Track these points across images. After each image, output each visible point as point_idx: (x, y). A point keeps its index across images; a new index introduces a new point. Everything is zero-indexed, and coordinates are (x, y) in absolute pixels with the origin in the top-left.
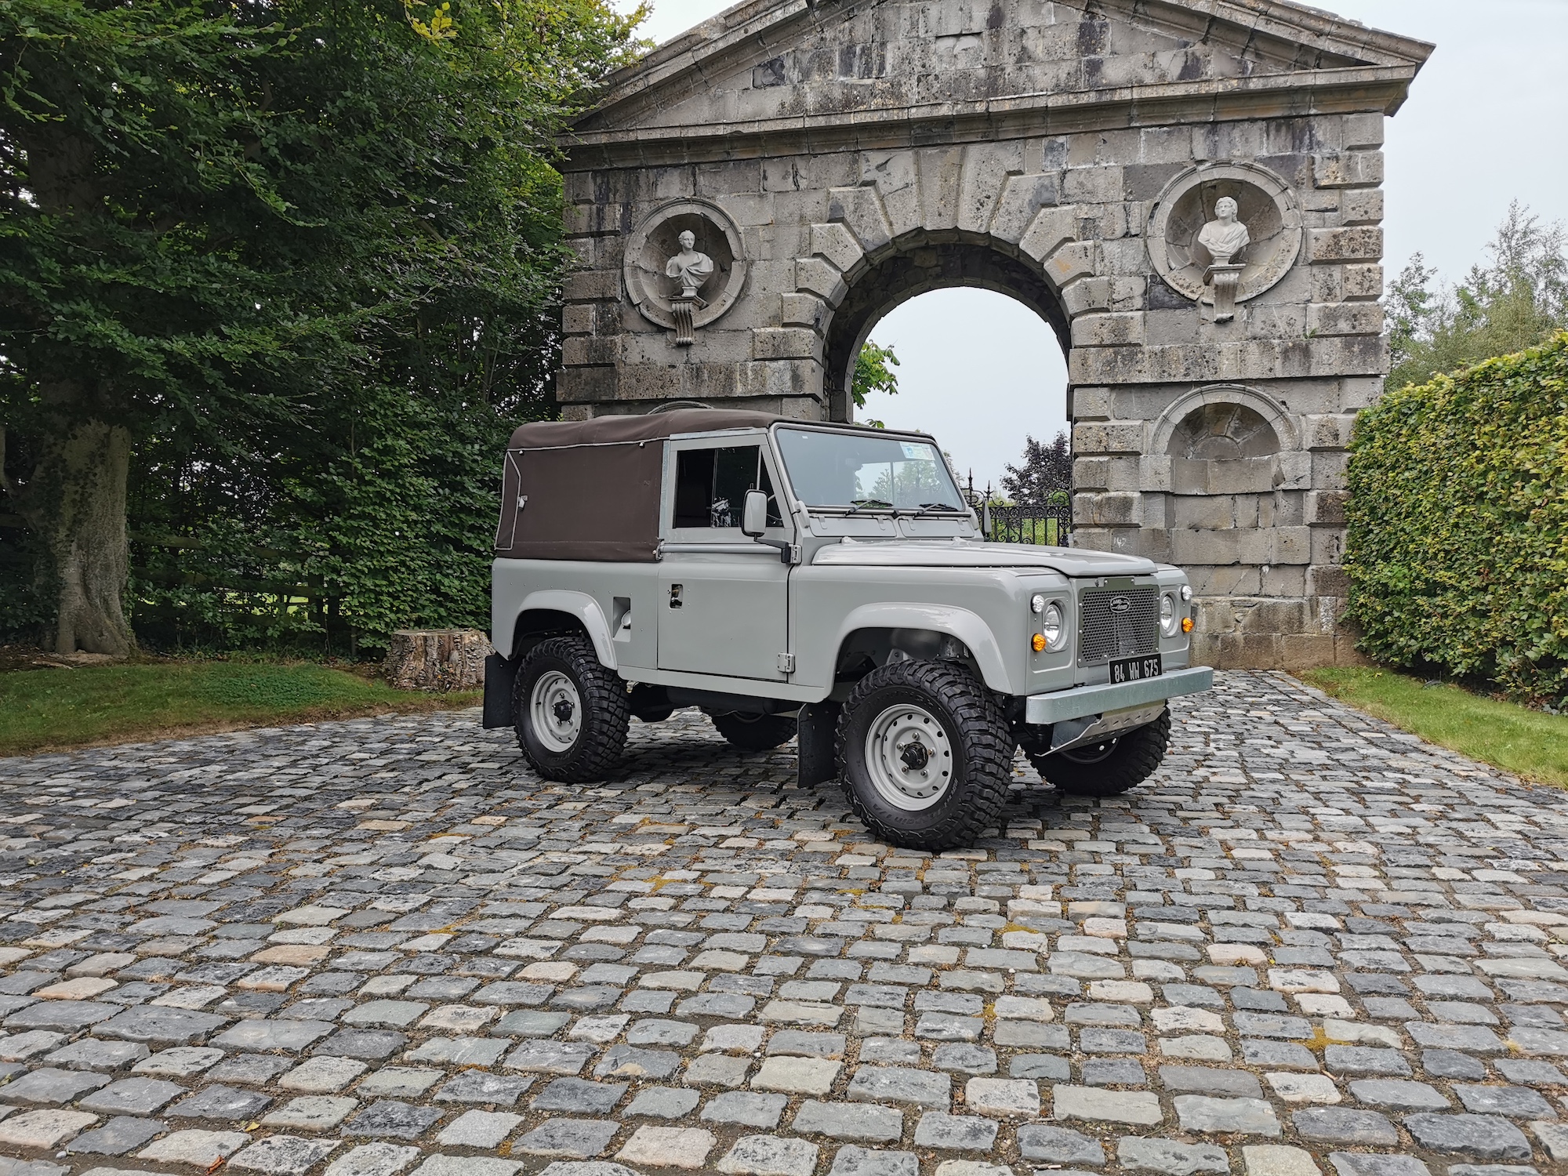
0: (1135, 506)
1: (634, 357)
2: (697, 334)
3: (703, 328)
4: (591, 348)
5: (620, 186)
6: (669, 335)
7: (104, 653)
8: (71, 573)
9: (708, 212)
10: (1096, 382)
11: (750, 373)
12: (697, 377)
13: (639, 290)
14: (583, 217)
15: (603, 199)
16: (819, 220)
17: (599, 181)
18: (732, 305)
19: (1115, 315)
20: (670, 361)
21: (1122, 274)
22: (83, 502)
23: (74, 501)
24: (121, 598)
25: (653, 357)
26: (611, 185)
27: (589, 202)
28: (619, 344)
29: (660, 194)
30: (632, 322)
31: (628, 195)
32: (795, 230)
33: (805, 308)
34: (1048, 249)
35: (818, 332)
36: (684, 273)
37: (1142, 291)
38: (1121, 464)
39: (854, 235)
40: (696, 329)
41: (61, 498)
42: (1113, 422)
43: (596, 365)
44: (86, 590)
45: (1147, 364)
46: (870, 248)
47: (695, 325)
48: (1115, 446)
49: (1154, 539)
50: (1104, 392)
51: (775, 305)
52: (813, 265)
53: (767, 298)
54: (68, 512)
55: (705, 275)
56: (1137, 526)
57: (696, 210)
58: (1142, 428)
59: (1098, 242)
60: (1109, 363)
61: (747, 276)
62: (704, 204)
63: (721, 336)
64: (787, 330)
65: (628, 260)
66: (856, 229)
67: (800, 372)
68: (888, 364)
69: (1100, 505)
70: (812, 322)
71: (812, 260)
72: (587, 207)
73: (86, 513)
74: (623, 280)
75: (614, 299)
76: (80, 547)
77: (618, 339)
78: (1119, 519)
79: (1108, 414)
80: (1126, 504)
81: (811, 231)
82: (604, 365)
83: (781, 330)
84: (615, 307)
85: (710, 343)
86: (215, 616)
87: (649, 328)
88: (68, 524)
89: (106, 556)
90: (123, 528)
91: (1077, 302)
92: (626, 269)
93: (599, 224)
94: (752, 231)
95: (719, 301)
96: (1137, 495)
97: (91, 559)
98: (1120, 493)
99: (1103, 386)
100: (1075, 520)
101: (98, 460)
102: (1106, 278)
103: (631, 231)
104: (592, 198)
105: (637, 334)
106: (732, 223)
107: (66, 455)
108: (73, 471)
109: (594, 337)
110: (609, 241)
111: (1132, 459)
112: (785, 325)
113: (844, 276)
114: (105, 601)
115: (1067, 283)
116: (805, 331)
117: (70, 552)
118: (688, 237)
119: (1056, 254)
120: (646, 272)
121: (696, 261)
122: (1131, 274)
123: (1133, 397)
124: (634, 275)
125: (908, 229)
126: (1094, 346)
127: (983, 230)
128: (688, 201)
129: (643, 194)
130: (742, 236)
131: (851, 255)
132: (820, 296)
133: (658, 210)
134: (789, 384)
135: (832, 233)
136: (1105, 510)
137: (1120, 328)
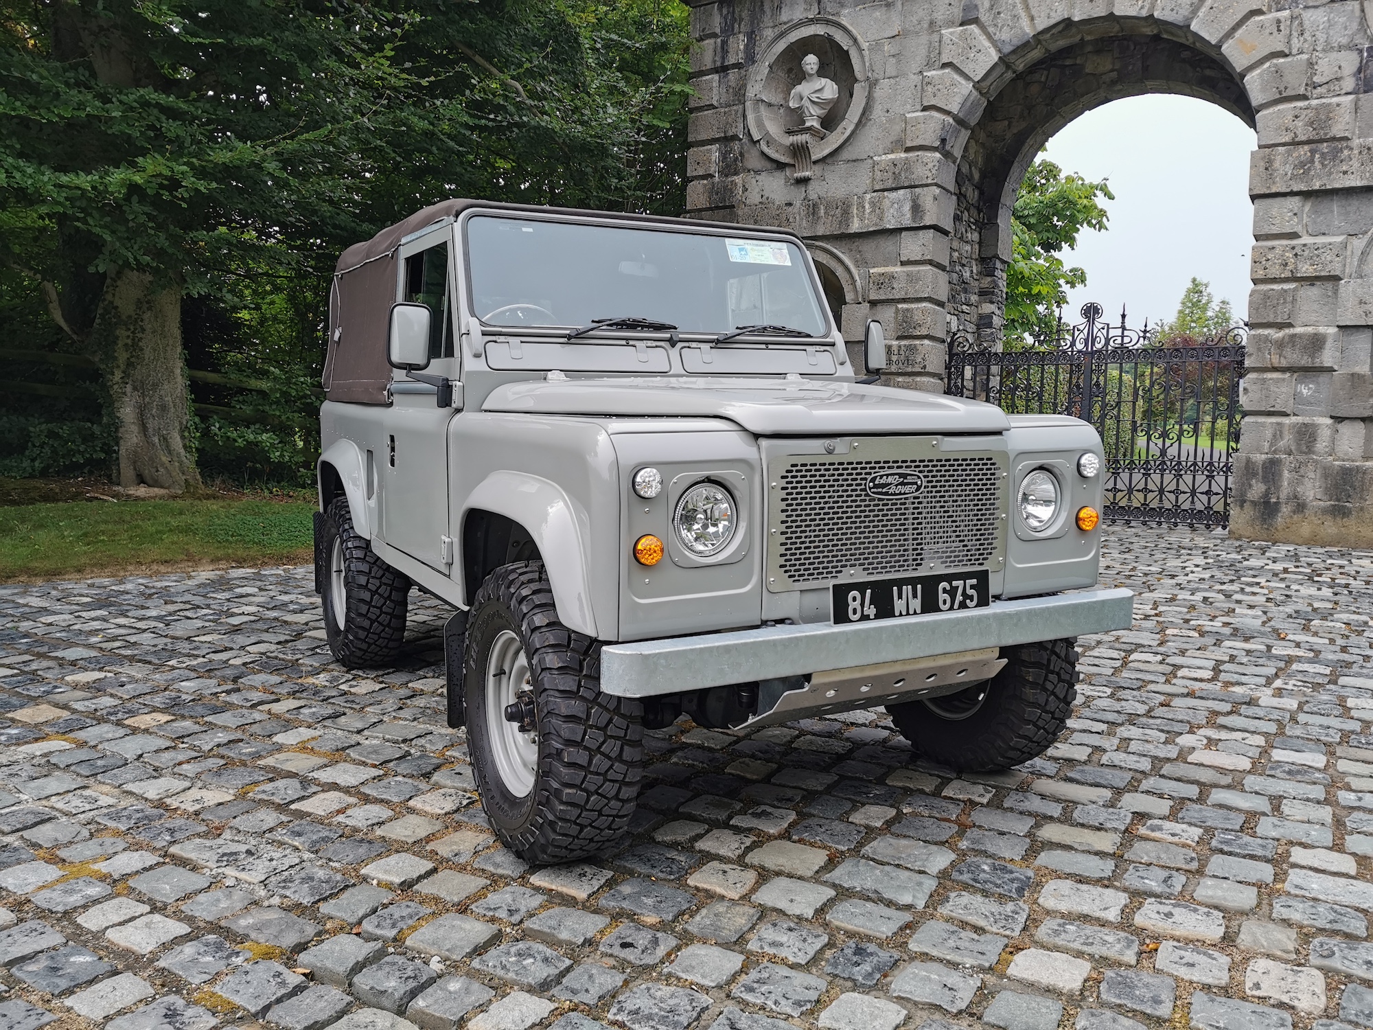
0: (1329, 344)
1: (754, 198)
2: (817, 168)
3: (823, 160)
4: (713, 190)
5: (745, 14)
6: (788, 171)
7: (162, 487)
8: (127, 412)
9: (832, 31)
10: (1284, 189)
11: (867, 206)
12: (813, 214)
13: (760, 125)
14: (708, 52)
15: (728, 31)
16: (950, 24)
17: (725, 11)
18: (853, 133)
19: (1314, 102)
20: (788, 199)
21: (1328, 48)
22: (134, 347)
23: (126, 345)
24: (183, 437)
25: (772, 196)
26: (736, 16)
27: (714, 35)
28: (740, 185)
29: (784, 18)
30: (753, 161)
31: (752, 23)
32: (924, 39)
33: (930, 128)
34: (1227, 28)
35: (947, 155)
36: (806, 103)
37: (1354, 68)
38: (1314, 292)
39: (989, 37)
40: (815, 163)
41: (115, 343)
42: (1306, 239)
43: (717, 208)
44: (144, 428)
45: (1355, 164)
46: (1008, 49)
47: (814, 158)
48: (1306, 269)
49: (1353, 387)
50: (1294, 202)
51: (897, 128)
52: (941, 78)
53: (890, 121)
54: (122, 356)
55: (829, 101)
56: (1331, 370)
57: (819, 30)
58: (1345, 246)
59: (1296, 11)
60: (1302, 164)
61: (870, 99)
62: (828, 22)
63: (841, 168)
64: (911, 155)
65: (750, 93)
66: (991, 30)
67: (920, 202)
68: (1100, 201)
69: (1280, 345)
70: (937, 144)
71: (940, 72)
72: (711, 41)
73: (138, 357)
74: (744, 116)
75: (735, 138)
76: (135, 389)
77: (738, 179)
78: (1305, 361)
79: (1298, 229)
80: (1317, 342)
81: (941, 36)
82: (725, 207)
83: (903, 155)
84: (736, 146)
85: (828, 175)
86: (282, 456)
87: (768, 165)
88: (123, 367)
89: (161, 397)
90: (178, 371)
91: (1264, 90)
92: (748, 104)
93: (723, 58)
94: (876, 46)
95: (840, 129)
96: (1333, 330)
97: (147, 399)
98: (1310, 330)
99: (1293, 194)
100: (1247, 363)
101: (145, 306)
102: (1305, 57)
103: (754, 62)
104: (718, 31)
105: (757, 172)
106: (855, 40)
107: (117, 302)
108: (124, 317)
109: (717, 179)
110: (733, 75)
111: (1329, 285)
112: (908, 150)
113: (977, 85)
114: (165, 439)
115: (1251, 68)
116: (929, 154)
117: (125, 393)
118: (811, 62)
119: (1238, 34)
120: (770, 105)
121: (818, 87)
122: (1340, 48)
123: (1336, 206)
124: (756, 110)
125: (1052, 22)
126: (1284, 145)
127: (1144, 13)
128: (812, 21)
129: (767, 20)
130: (866, 53)
131: (984, 58)
132: (948, 113)
133: (782, 35)
134: (909, 215)
135: (964, 37)
136: (1288, 351)
137: (1323, 118)
